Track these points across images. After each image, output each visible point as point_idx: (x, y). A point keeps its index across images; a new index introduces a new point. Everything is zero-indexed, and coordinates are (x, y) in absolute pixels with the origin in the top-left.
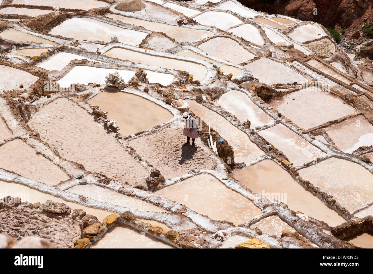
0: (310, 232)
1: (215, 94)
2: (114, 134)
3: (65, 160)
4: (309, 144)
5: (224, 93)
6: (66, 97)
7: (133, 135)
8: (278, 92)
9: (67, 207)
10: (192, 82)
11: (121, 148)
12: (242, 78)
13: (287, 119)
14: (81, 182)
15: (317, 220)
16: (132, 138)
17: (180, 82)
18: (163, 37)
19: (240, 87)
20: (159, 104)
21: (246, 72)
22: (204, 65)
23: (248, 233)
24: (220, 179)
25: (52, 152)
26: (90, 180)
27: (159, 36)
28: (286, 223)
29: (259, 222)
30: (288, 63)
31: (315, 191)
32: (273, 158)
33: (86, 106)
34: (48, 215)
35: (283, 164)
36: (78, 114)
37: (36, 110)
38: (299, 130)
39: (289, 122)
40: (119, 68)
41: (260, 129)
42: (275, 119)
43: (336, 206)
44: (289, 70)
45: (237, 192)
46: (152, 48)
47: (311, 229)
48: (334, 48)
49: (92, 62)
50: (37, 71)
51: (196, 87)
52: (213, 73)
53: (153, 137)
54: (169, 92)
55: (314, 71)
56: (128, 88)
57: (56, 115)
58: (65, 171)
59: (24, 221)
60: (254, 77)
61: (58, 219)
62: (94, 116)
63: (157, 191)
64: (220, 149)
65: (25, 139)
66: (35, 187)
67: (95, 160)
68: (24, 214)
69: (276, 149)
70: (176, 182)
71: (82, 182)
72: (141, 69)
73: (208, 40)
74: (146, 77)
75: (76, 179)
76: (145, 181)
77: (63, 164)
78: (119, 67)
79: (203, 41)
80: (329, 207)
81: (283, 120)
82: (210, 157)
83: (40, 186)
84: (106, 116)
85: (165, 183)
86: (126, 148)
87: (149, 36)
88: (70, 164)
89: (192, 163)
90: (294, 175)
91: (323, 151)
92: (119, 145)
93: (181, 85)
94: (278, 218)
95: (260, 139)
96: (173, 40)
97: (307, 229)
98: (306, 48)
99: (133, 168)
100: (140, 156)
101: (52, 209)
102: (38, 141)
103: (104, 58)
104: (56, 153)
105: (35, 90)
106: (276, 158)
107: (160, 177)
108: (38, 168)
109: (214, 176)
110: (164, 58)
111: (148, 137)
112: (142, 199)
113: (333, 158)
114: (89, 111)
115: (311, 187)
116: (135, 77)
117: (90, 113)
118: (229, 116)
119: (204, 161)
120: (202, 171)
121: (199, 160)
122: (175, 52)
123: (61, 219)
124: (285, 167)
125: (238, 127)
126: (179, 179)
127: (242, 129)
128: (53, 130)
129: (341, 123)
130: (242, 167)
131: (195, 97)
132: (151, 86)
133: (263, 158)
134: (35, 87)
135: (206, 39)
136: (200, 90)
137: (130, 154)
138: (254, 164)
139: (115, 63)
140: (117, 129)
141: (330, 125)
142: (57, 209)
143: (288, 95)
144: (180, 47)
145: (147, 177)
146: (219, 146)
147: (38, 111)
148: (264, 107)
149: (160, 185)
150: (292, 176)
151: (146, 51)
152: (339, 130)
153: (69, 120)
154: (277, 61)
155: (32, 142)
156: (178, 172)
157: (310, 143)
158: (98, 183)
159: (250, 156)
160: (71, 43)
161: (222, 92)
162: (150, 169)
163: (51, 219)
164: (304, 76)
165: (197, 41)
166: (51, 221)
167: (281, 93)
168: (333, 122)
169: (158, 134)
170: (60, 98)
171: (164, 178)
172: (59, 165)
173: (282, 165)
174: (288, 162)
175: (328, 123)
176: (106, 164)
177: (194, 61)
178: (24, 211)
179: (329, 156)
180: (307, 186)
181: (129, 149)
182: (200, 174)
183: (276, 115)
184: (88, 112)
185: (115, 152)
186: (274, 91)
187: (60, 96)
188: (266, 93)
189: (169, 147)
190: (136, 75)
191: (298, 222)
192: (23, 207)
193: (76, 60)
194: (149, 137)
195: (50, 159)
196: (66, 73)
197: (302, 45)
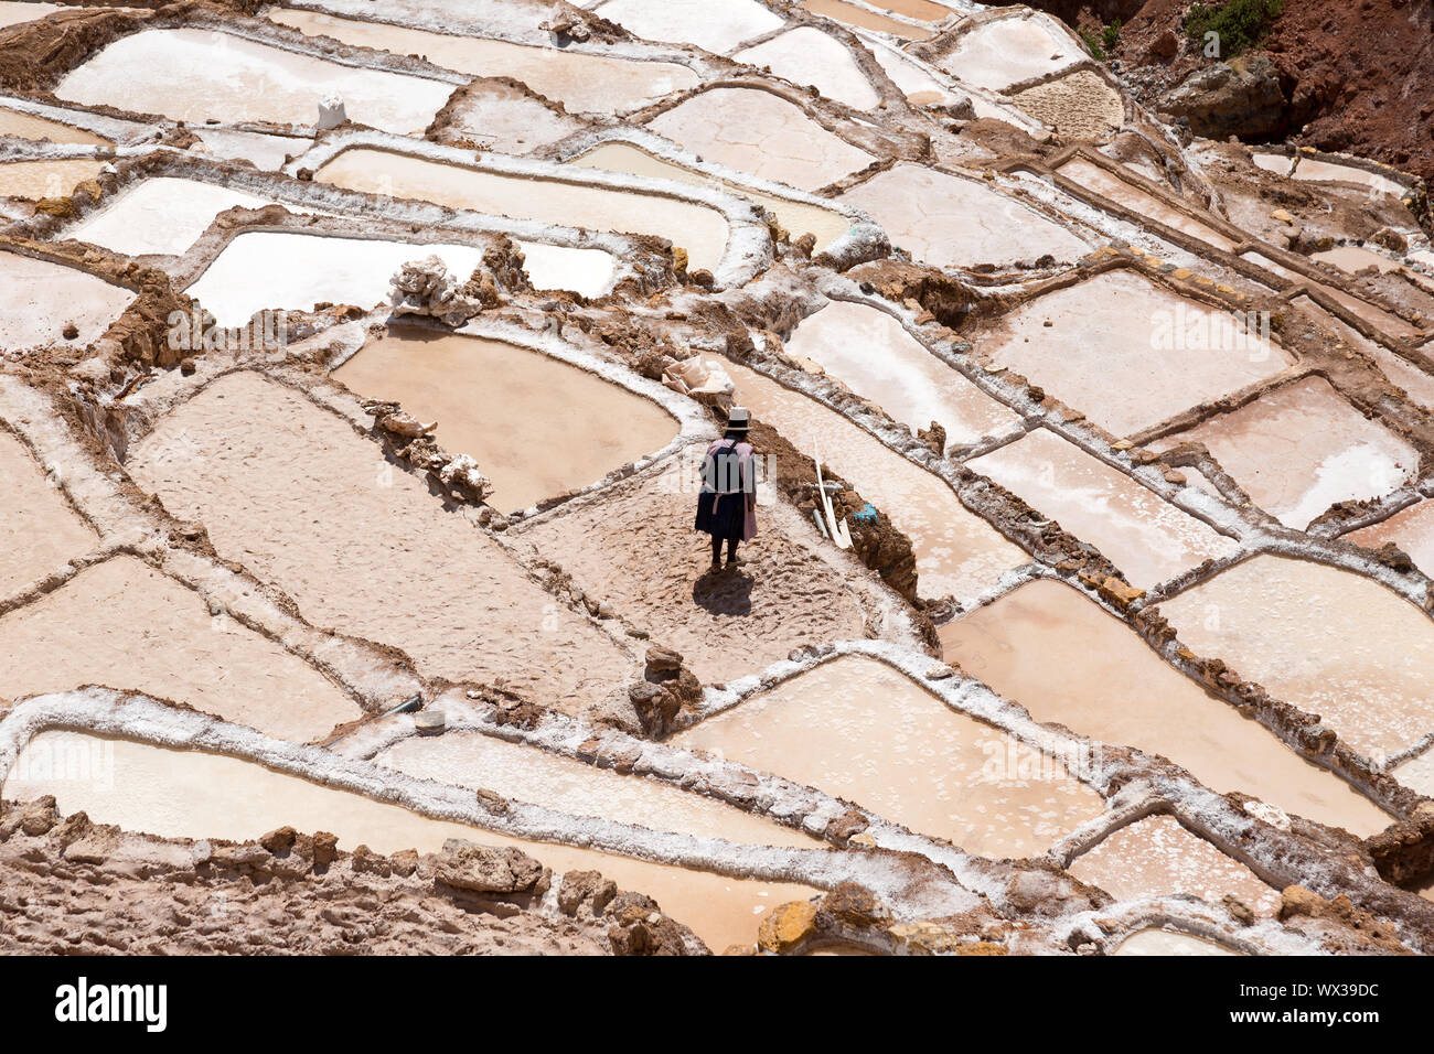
0: (1312, 877)
1: (774, 320)
2: (474, 513)
3: (332, 634)
4: (1166, 504)
5: (805, 316)
6: (257, 370)
7: (531, 510)
8: (987, 298)
9: (533, 867)
10: (686, 280)
11: (510, 569)
12: (849, 251)
13: (1066, 409)
14: (423, 724)
15: (1317, 825)
16: (530, 521)
17: (643, 280)
18: (516, 99)
19: (867, 289)
20: (617, 379)
21: (863, 226)
22: (714, 208)
23: (1198, 920)
24: (920, 675)
25: (270, 605)
26: (457, 715)
27: (502, 95)
28: (1209, 844)
29: (1102, 845)
30: (1002, 181)
31: (1248, 700)
32: (1065, 572)
33: (344, 403)
34: (457, 903)
35: (1107, 596)
36: (315, 437)
37: (147, 427)
38: (1118, 450)
39: (1075, 420)
40: (416, 236)
41: (966, 454)
42: (1018, 411)
43: (1341, 755)
44: (1011, 207)
45: (995, 726)
46: (478, 142)
47: (1316, 867)
48: (1121, 107)
49: (305, 215)
50: (126, 266)
51: (705, 298)
52: (753, 239)
53: (611, 512)
54: (615, 325)
55: (1097, 207)
56: (483, 321)
57: (228, 444)
58: (338, 679)
59: (362, 929)
60: (893, 243)
61: (504, 915)
62: (381, 443)
63: (677, 737)
64: (865, 548)
65: (153, 554)
66: (291, 764)
67: (412, 622)
68: (357, 899)
69: (1073, 538)
70: (744, 697)
71: (429, 725)
72: (503, 235)
73: (680, 101)
74: (523, 269)
75: (401, 711)
76: (626, 699)
77: (325, 649)
78: (415, 231)
79: (663, 107)
80: (1310, 760)
81: (1050, 415)
82: (851, 584)
83: (311, 760)
84: (430, 439)
85: (706, 703)
86: (529, 565)
87: (461, 93)
88: (352, 649)
89: (782, 614)
90: (1157, 639)
91: (1222, 532)
92: (499, 555)
93: (646, 293)
94: (1176, 825)
95: (1000, 498)
96: (559, 109)
97: (1301, 867)
98: (1017, 112)
99: (569, 649)
100: (593, 597)
101: (475, 874)
102: (208, 561)
103: (328, 195)
104: (287, 606)
105: (131, 343)
106: (1075, 572)
107: (683, 680)
108: (227, 673)
109: (894, 666)
110: (552, 184)
111: (592, 516)
112: (679, 782)
113: (1266, 557)
114: (357, 424)
115: (1229, 685)
116: (485, 271)
117: (362, 431)
118: (867, 411)
119: (827, 603)
120: (841, 646)
121: (808, 601)
122: (575, 155)
123: (515, 913)
124: (1117, 609)
125: (909, 454)
126: (757, 683)
127: (924, 462)
128: (224, 507)
129: (1242, 412)
130: (950, 615)
131: (721, 342)
132: (543, 302)
133: (1024, 576)
134: (127, 334)
135: (676, 97)
136: (722, 306)
137: (548, 589)
138: (993, 600)
139: (375, 213)
140: (485, 490)
141: (1202, 420)
142: (495, 876)
143: (1024, 308)
144: (590, 137)
145: (634, 682)
146: (861, 537)
147: (152, 431)
148: (969, 367)
149: (685, 712)
150: (1148, 642)
151: (478, 159)
152: (1238, 440)
153: (283, 464)
154: (958, 174)
155: (183, 566)
156: (734, 651)
157: (1169, 501)
158: (492, 726)
159: (965, 567)
160: (159, 136)
161: (801, 310)
162: (641, 650)
163: (475, 918)
164: (1070, 230)
165: (638, 106)
166: (476, 926)
167: (997, 300)
168: (1210, 407)
169: (628, 502)
170: (230, 372)
171: (697, 683)
172: (308, 657)
173: (1104, 600)
174: (1128, 589)
175: (1193, 411)
176: (459, 637)
177: (674, 191)
178: (354, 889)
179: (1250, 550)
180: (1216, 680)
181: (541, 572)
182: (834, 659)
183: (1020, 396)
184: (354, 427)
185: (489, 586)
186: (972, 295)
187: (232, 365)
188: (943, 306)
189: (680, 553)
190: (488, 262)
191: (1259, 837)
192: (351, 873)
193: (237, 209)
194: (597, 513)
195: (267, 634)
196: (206, 264)
197: (999, 102)
